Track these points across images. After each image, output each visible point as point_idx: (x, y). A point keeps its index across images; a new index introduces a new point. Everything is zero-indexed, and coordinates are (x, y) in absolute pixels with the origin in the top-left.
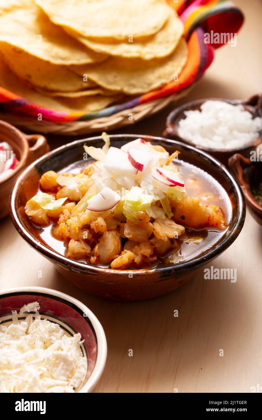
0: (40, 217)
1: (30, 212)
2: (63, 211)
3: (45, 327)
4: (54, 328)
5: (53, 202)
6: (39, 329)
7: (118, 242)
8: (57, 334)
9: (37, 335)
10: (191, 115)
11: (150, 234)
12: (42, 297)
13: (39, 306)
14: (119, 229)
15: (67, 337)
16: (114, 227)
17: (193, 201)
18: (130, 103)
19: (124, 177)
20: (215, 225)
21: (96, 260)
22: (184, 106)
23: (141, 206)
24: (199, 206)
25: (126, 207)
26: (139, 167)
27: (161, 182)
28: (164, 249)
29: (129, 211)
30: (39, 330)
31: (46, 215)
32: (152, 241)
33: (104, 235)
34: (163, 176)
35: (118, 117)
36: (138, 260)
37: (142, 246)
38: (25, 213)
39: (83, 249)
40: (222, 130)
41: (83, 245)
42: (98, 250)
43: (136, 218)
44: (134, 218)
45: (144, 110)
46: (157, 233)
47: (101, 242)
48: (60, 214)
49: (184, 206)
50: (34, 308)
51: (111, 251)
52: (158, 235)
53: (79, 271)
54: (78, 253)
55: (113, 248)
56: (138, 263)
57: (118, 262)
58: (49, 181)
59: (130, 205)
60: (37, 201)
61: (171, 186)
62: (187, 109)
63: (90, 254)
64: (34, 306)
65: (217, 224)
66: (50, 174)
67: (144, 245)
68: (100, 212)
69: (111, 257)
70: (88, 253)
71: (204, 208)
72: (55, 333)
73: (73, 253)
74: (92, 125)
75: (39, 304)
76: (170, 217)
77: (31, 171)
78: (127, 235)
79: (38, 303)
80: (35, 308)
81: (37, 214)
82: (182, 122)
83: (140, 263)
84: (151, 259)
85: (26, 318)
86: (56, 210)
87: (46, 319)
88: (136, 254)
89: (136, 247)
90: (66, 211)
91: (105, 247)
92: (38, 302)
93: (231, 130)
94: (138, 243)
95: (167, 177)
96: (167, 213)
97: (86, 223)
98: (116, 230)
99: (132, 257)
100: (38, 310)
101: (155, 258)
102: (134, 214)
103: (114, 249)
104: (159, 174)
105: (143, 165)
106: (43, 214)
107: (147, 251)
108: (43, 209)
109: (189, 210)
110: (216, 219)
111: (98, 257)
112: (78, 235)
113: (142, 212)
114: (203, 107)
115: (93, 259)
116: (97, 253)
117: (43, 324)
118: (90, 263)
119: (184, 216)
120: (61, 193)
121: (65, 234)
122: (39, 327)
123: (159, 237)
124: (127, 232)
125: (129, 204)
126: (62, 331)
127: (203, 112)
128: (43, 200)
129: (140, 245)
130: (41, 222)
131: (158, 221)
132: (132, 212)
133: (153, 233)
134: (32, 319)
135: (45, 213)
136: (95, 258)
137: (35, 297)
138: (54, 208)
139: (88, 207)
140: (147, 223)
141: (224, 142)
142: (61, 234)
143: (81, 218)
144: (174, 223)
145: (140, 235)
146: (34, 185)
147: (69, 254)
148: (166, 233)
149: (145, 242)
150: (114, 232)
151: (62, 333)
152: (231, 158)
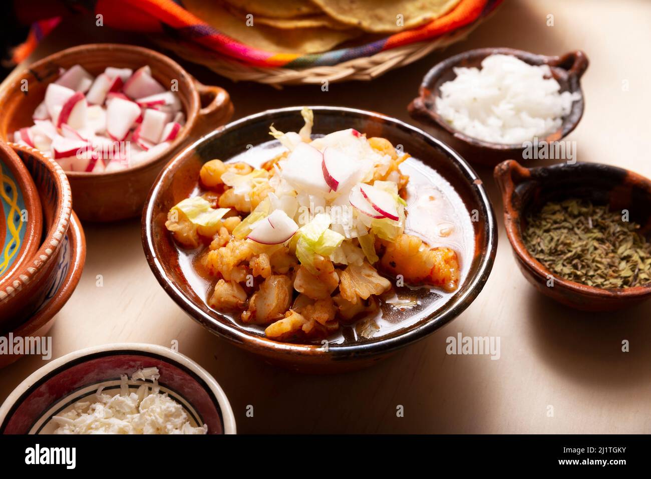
0: (185, 235)
1: (172, 224)
2: (219, 230)
3: (161, 407)
4: (173, 410)
5: (210, 212)
6: (152, 409)
7: (286, 294)
8: (176, 420)
9: (148, 417)
10: (464, 75)
11: (333, 290)
12: (163, 362)
13: (158, 374)
14: (291, 273)
15: (189, 425)
16: (285, 269)
17: (410, 243)
18: (369, 47)
19: (310, 196)
20: (440, 282)
21: (250, 317)
22: (457, 58)
23: (323, 248)
24: (418, 251)
25: (300, 247)
26: (333, 184)
27: (362, 212)
28: (351, 314)
29: (303, 254)
30: (152, 411)
31: (196, 232)
32: (336, 298)
33: (266, 281)
34: (369, 200)
35: (348, 68)
36: (307, 327)
37: (318, 306)
38: (165, 226)
39: (234, 296)
40: (504, 108)
41: (236, 292)
42: (254, 303)
43: (313, 265)
44: (310, 265)
45: (390, 60)
46: (343, 289)
47: (261, 291)
48: (215, 234)
49: (395, 249)
50: (151, 376)
51: (272, 309)
52: (345, 292)
53: (218, 334)
54: (227, 302)
55: (274, 304)
56: (307, 332)
57: (275, 330)
58: (211, 176)
59: (306, 245)
60: (184, 210)
61: (378, 217)
62: (459, 64)
63: (243, 305)
64: (151, 373)
65: (443, 280)
66: (214, 165)
67: (322, 306)
68: (266, 245)
69: (271, 316)
70: (240, 304)
71: (426, 255)
72: (173, 419)
73: (219, 301)
74: (305, 78)
75: (159, 372)
76: (372, 263)
77: (188, 156)
78: (298, 289)
79: (158, 370)
80: (153, 376)
81: (182, 230)
82: (447, 87)
83: (310, 331)
84: (330, 327)
85: (140, 388)
86: (210, 228)
87: (167, 394)
88: (307, 318)
89: (309, 307)
90: (224, 231)
91: (265, 299)
92: (158, 368)
93: (518, 110)
94: (313, 302)
95: (373, 204)
96: (368, 257)
97: (244, 259)
98: (286, 274)
99: (299, 323)
100: (157, 379)
101: (336, 326)
102: (311, 260)
103: (277, 305)
104: (363, 196)
105: (338, 183)
106: (190, 230)
107: (322, 315)
108: (191, 223)
109: (403, 256)
110: (442, 274)
111: (254, 313)
112: (230, 274)
113: (322, 259)
114: (486, 63)
115: (246, 315)
116: (252, 307)
117: (160, 400)
118: (241, 319)
119: (395, 262)
120: (225, 197)
121: (215, 267)
122: (153, 406)
123: (345, 297)
124: (299, 284)
125: (305, 243)
126: (184, 415)
127: (483, 71)
128: (194, 208)
129: (315, 304)
130: (186, 241)
131: (351, 268)
132: (307, 256)
133: (338, 288)
134: (147, 389)
135: (195, 228)
136: (249, 314)
137: (154, 360)
138: (208, 223)
139: (250, 235)
140: (331, 273)
141: (504, 128)
142: (210, 267)
143: (237, 251)
144: (375, 274)
145: (316, 290)
146: (190, 177)
147: (213, 301)
148: (357, 290)
149: (324, 300)
150: (282, 277)
151: (185, 419)
152: (500, 165)
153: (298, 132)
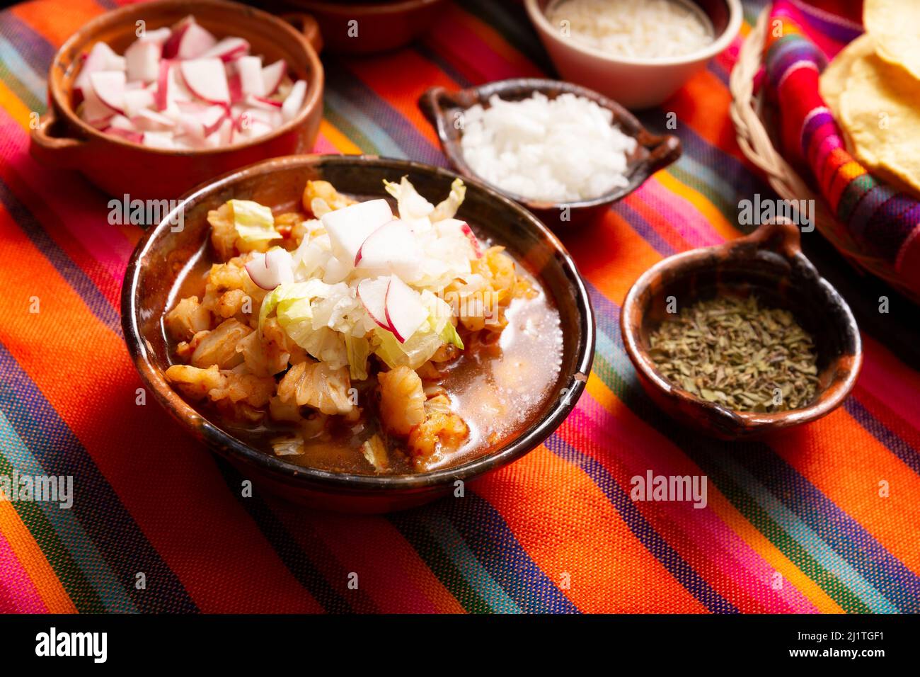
17: (404, 379)
19: (333, 258)
33: (224, 323)
36: (216, 394)
39: (189, 320)
41: (196, 316)
47: (214, 331)
51: (205, 354)
54: (179, 322)
55: (208, 350)
57: (175, 371)
61: (382, 326)
70: (190, 333)
71: (413, 406)
73: (173, 317)
81: (218, 228)
83: (218, 401)
91: (210, 340)
96: (351, 365)
97: (227, 286)
103: (212, 353)
107: (238, 390)
111: (192, 350)
115: (182, 346)
116: (193, 342)
124: (244, 342)
128: (250, 214)
129: (246, 377)
131: (319, 365)
147: (171, 314)
148: (298, 390)
153: (435, 204)
